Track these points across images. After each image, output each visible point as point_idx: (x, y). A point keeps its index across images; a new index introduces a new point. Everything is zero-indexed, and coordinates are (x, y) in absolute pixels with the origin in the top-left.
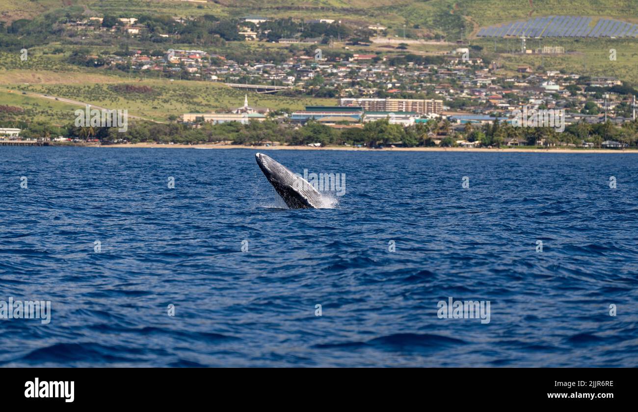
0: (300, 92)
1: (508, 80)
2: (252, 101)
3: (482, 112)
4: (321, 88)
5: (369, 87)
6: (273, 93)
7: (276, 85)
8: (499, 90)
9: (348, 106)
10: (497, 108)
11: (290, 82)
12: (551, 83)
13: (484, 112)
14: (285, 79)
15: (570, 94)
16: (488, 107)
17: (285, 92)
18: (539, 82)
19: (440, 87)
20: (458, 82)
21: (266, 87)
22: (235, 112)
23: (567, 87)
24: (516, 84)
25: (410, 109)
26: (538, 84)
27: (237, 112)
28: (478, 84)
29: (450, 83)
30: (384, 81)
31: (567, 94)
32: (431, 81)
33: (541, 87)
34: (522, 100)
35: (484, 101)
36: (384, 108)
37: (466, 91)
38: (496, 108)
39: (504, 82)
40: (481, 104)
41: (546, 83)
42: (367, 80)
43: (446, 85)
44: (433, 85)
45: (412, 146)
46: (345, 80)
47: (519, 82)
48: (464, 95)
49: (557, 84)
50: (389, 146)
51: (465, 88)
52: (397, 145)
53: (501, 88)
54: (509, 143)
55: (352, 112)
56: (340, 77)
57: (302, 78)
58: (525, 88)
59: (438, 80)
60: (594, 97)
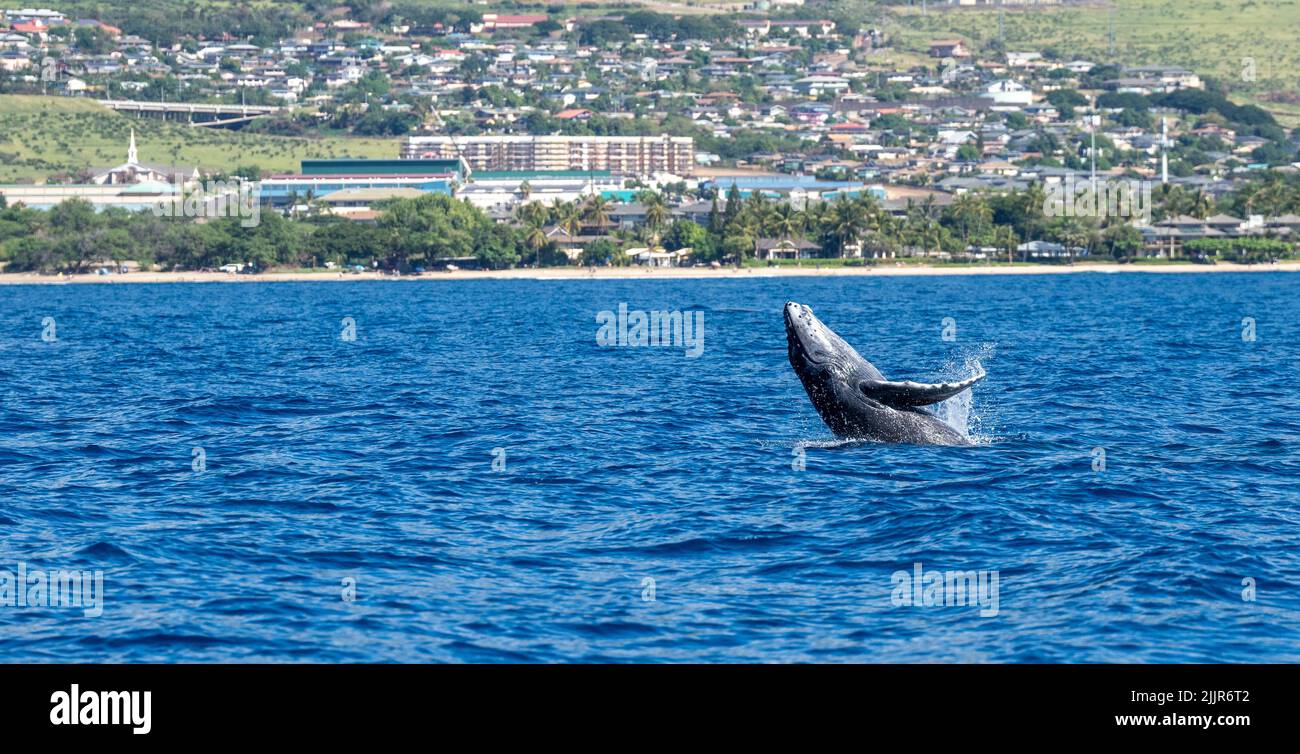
0: (312, 122)
1: (895, 79)
2: (165, 148)
3: (801, 168)
4: (369, 110)
5: (510, 104)
6: (235, 127)
7: (249, 103)
8: (867, 105)
9: (422, 158)
10: (849, 156)
11: (290, 95)
12: (1011, 84)
13: (807, 168)
14: (280, 83)
15: (1057, 115)
16: (824, 153)
17: (269, 121)
18: (980, 83)
19: (709, 101)
20: (757, 88)
21: (219, 108)
22: (100, 180)
23: (1051, 97)
24: (917, 89)
25: (603, 163)
26: (976, 88)
27: (109, 181)
28: (813, 92)
29: (736, 90)
30: (557, 87)
31: (1048, 115)
32: (686, 83)
33: (984, 95)
34: (917, 134)
35: (816, 138)
36: (530, 162)
37: (775, 111)
38: (843, 154)
39: (883, 85)
40: (806, 144)
41: (999, 84)
42: (510, 84)
43: (725, 94)
44: (689, 94)
45: (505, 266)
46: (451, 87)
47: (926, 84)
48: (768, 122)
49: (1027, 89)
50: (440, 266)
51: (777, 103)
52: (463, 265)
53: (872, 100)
54: (771, 251)
55: (430, 173)
56: (435, 78)
57: (329, 82)
58: (940, 101)
59: (705, 81)
60: (1118, 121)
